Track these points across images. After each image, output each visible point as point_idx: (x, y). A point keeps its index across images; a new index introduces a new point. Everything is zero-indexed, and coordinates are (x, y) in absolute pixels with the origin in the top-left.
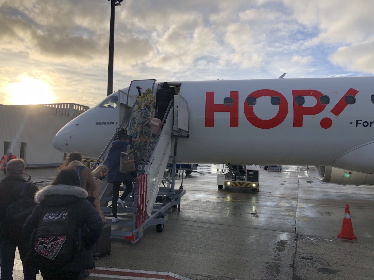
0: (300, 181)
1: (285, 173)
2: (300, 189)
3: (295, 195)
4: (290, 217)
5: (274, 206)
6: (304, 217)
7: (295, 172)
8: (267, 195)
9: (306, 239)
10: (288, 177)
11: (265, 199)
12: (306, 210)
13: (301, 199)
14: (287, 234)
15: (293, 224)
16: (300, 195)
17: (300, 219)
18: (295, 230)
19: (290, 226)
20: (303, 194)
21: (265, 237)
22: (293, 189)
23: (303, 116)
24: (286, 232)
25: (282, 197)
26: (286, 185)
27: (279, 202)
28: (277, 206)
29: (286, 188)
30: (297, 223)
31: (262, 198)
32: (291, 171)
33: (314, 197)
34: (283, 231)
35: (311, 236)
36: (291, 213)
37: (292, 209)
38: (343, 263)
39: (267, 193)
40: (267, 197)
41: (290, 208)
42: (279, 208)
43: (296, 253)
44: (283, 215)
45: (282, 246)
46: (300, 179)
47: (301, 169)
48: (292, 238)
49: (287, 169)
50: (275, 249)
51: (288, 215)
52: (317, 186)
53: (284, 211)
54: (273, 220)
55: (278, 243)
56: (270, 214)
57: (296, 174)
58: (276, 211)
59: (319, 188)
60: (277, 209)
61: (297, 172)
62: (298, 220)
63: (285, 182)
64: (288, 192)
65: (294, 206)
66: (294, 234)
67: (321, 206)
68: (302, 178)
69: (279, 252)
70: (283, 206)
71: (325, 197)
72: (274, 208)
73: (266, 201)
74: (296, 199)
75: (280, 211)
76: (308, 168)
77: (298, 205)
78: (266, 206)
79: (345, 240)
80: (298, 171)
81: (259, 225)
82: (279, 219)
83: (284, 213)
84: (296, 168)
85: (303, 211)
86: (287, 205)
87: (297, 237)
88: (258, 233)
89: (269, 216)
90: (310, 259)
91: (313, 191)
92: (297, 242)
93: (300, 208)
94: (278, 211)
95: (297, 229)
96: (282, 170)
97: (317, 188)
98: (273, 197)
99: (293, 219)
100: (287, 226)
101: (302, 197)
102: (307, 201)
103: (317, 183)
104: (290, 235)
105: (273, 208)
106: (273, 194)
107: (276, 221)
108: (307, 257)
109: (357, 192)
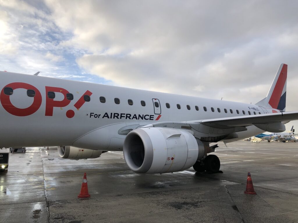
0: (43, 159)
1: (29, 154)
2: (44, 166)
3: (41, 171)
4: (40, 190)
5: (25, 182)
6: (51, 187)
7: (38, 153)
8: (15, 174)
9: (56, 204)
10: (32, 157)
11: (14, 178)
12: (52, 182)
13: (47, 174)
14: (40, 204)
15: (43, 194)
16: (45, 170)
17: (48, 189)
18: (46, 199)
19: (41, 197)
20: (47, 170)
21: (21, 210)
22: (38, 166)
23: (54, 107)
24: (39, 202)
25: (30, 174)
26: (32, 164)
27: (28, 179)
28: (27, 182)
29: (32, 167)
30: (46, 193)
31: (11, 177)
32: (34, 151)
33: (56, 171)
34: (36, 201)
35: (59, 201)
36: (40, 186)
37: (41, 183)
38: (84, 215)
39: (15, 172)
40: (16, 176)
41: (39, 182)
42: (29, 184)
43: (49, 216)
44: (33, 189)
45: (37, 213)
46: (43, 158)
47: (43, 150)
48: (44, 205)
49: (30, 150)
50: (31, 217)
51: (38, 188)
52: (57, 162)
53: (33, 185)
54: (26, 194)
55: (33, 212)
56: (21, 190)
57: (39, 154)
58: (26, 187)
59: (59, 164)
60: (27, 184)
61: (40, 153)
62: (47, 191)
63: (30, 161)
64: (34, 170)
65: (42, 180)
66: (46, 202)
67: (63, 177)
68: (45, 157)
69: (36, 219)
70: (32, 182)
71: (65, 170)
72: (25, 185)
73: (15, 180)
74: (42, 174)
75: (30, 186)
76: (48, 149)
77: (45, 179)
78: (17, 183)
79: (83, 198)
80: (40, 151)
81: (13, 200)
82: (31, 192)
83: (34, 187)
84: (38, 149)
85: (50, 183)
86: (36, 180)
87: (48, 204)
88: (14, 207)
89: (21, 192)
90: (61, 218)
91: (55, 166)
92: (49, 208)
93: (47, 181)
94: (29, 186)
95: (47, 198)
96: (26, 151)
97: (57, 163)
98: (22, 176)
99: (43, 191)
100: (38, 197)
101: (47, 172)
102: (52, 175)
103: (57, 159)
104: (42, 203)
105: (23, 184)
106: (21, 173)
107: (28, 194)
108: (58, 217)
109: (86, 164)
